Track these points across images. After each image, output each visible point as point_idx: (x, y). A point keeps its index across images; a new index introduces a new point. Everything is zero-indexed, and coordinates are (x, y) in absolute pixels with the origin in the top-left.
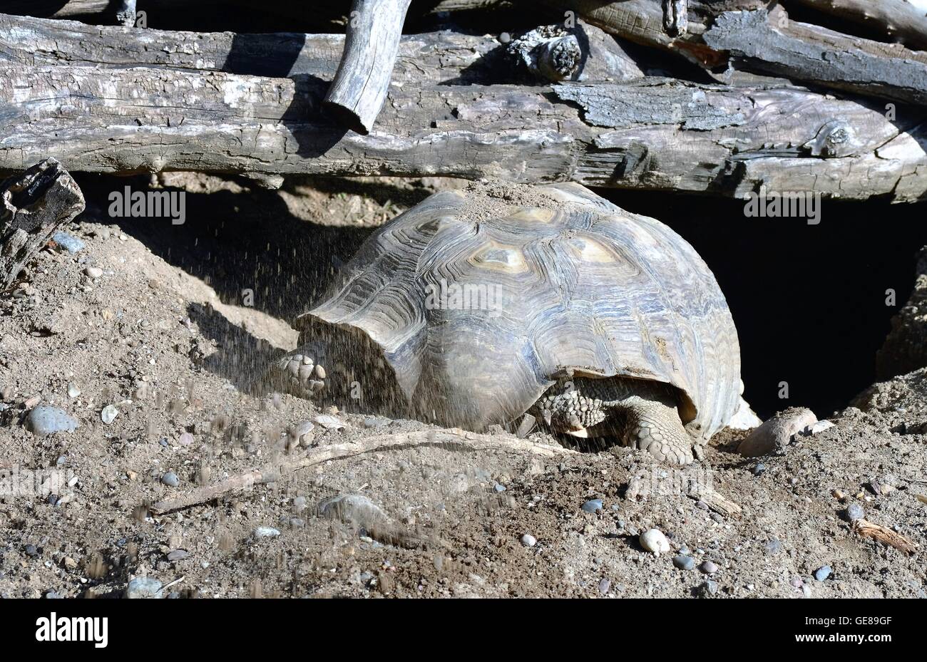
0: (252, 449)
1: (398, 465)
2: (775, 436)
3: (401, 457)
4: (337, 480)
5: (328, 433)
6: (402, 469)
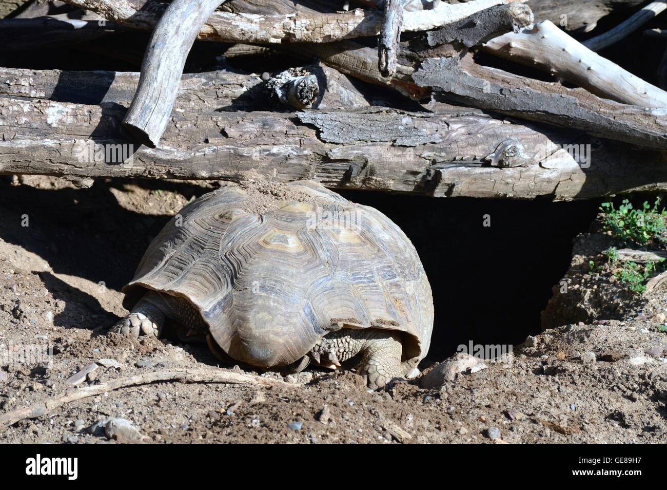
0: (49, 383)
1: (157, 395)
2: (444, 375)
3: (161, 390)
4: (108, 407)
5: (108, 372)
6: (160, 399)
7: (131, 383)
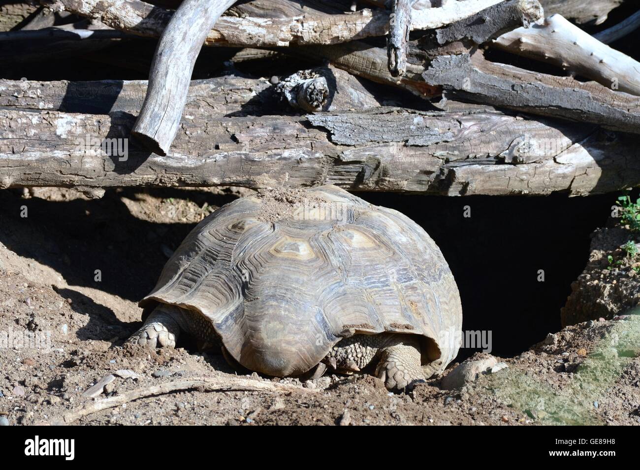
0: (66, 396)
1: (176, 405)
2: (464, 376)
3: (179, 399)
4: (127, 418)
5: (125, 383)
6: (178, 409)
7: (150, 393)
